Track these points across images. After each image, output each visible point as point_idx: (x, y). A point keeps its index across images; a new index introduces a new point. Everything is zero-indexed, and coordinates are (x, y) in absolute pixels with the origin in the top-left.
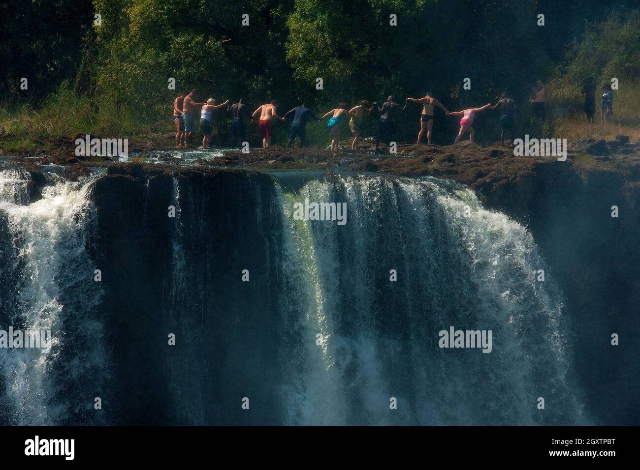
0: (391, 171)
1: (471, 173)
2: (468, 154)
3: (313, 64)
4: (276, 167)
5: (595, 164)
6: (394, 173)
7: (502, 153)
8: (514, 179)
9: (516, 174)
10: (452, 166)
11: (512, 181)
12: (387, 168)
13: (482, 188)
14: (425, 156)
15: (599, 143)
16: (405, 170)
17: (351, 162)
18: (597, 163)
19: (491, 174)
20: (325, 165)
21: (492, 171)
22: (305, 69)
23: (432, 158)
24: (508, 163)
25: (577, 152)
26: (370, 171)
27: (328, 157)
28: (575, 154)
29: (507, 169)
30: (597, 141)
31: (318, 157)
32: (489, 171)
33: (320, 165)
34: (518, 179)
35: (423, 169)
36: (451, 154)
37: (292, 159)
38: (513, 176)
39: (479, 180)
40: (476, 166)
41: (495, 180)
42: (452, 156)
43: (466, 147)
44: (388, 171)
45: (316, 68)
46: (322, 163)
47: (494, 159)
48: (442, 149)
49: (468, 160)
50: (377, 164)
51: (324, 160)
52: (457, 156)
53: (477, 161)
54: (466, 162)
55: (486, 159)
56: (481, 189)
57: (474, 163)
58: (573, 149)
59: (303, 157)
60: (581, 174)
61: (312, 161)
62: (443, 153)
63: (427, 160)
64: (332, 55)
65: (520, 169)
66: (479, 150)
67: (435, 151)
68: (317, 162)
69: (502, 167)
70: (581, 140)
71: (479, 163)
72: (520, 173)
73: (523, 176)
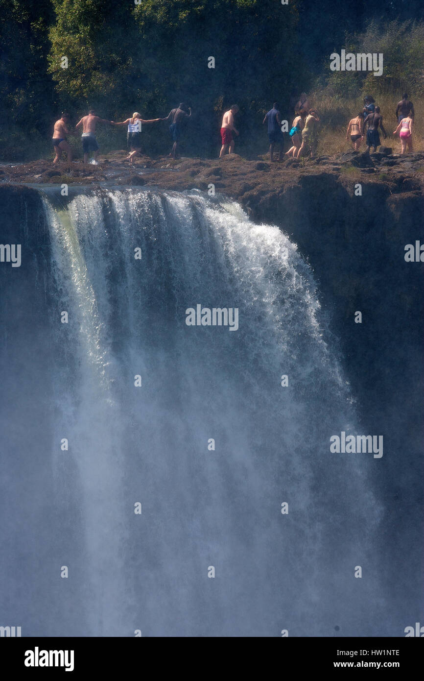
0: (157, 185)
1: (238, 186)
2: (235, 168)
3: (76, 77)
4: (42, 182)
5: (360, 176)
6: (160, 187)
7: (269, 166)
8: (282, 191)
9: (282, 187)
10: (219, 179)
11: (279, 193)
12: (154, 182)
13: (249, 201)
14: (191, 169)
15: (363, 155)
16: (172, 184)
17: (118, 176)
18: (362, 176)
19: (258, 187)
20: (91, 179)
21: (259, 184)
22: (68, 82)
23: (198, 172)
24: (274, 176)
25: (342, 164)
26: (137, 185)
27: (94, 171)
28: (340, 167)
29: (273, 181)
30: (361, 154)
31: (84, 171)
32: (256, 184)
33: (86, 179)
34: (284, 192)
35: (190, 183)
36: (218, 167)
37: (58, 174)
38: (279, 189)
39: (246, 193)
40: (243, 179)
41: (262, 193)
42: (220, 169)
43: (232, 160)
44: (154, 185)
45: (79, 81)
46: (88, 178)
47: (261, 172)
48: (208, 162)
49: (235, 173)
50: (144, 178)
51: (90, 174)
52: (223, 170)
53: (244, 174)
54: (233, 175)
55: (252, 172)
56: (248, 203)
57: (241, 177)
58: (339, 161)
59: (69, 172)
60: (346, 186)
61: (78, 176)
62: (210, 166)
63: (194, 174)
64: (95, 69)
65: (286, 182)
66: (244, 163)
67: (201, 164)
68: (84, 176)
69: (269, 179)
70: (346, 152)
71: (246, 176)
72: (287, 186)
73: (290, 189)
